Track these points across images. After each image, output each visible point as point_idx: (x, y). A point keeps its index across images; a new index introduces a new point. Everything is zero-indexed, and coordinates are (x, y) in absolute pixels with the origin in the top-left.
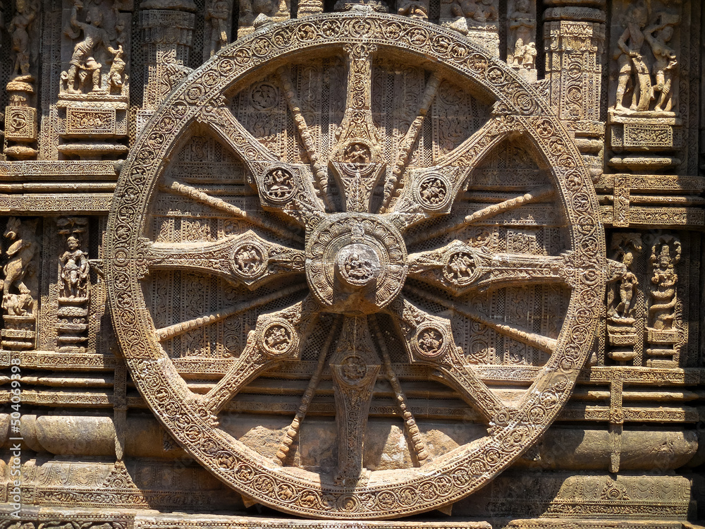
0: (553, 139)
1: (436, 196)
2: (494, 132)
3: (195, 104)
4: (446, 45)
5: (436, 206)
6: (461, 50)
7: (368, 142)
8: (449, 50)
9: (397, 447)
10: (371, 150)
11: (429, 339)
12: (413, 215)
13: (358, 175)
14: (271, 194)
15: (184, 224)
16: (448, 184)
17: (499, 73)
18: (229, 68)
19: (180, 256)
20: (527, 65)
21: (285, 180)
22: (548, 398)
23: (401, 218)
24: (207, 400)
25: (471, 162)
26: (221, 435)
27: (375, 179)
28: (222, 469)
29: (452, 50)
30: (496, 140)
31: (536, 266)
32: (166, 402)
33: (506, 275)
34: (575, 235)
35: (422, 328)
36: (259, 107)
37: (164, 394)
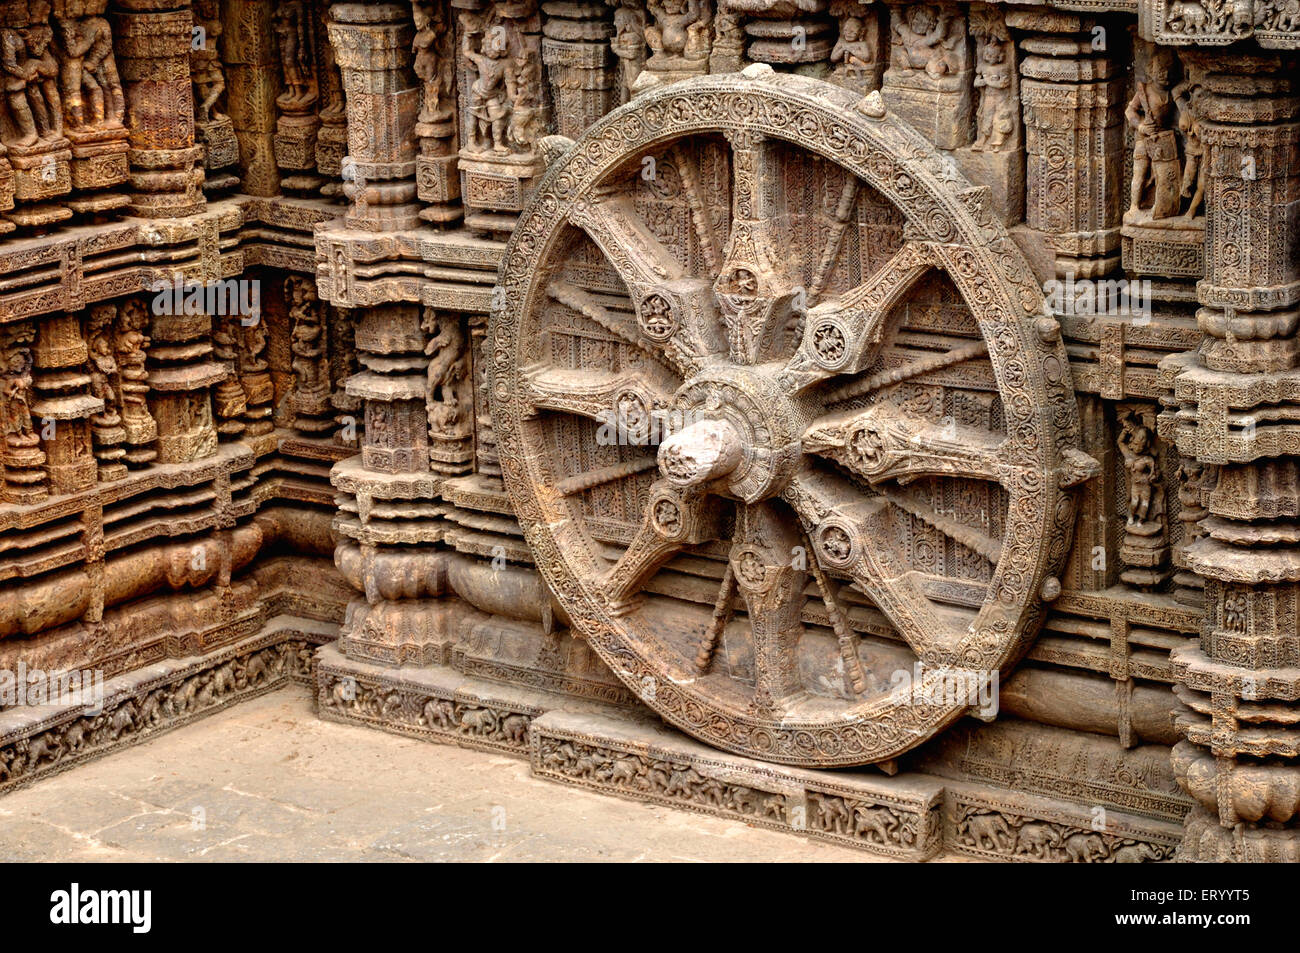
0: (979, 280)
1: (833, 349)
2: (905, 265)
3: (564, 199)
4: (842, 138)
5: (834, 365)
6: (860, 146)
7: (754, 268)
8: (846, 145)
9: (835, 671)
10: (758, 279)
11: (834, 542)
12: (803, 374)
13: (741, 314)
14: (649, 328)
15: (584, 346)
16: (849, 335)
17: (907, 181)
18: (597, 154)
19: (564, 396)
20: (994, 146)
21: (664, 311)
22: (987, 639)
23: (790, 377)
24: (605, 583)
25: (878, 305)
26: (621, 628)
27: (763, 320)
28: (625, 672)
29: (849, 146)
30: (908, 276)
31: (963, 455)
32: (562, 579)
33: (926, 465)
34: (1007, 420)
35: (826, 526)
36: (660, 195)
37: (559, 569)
